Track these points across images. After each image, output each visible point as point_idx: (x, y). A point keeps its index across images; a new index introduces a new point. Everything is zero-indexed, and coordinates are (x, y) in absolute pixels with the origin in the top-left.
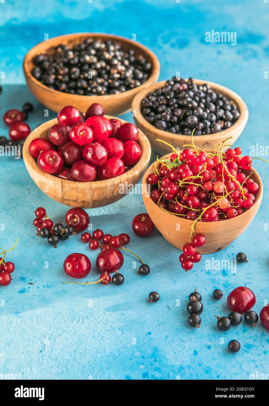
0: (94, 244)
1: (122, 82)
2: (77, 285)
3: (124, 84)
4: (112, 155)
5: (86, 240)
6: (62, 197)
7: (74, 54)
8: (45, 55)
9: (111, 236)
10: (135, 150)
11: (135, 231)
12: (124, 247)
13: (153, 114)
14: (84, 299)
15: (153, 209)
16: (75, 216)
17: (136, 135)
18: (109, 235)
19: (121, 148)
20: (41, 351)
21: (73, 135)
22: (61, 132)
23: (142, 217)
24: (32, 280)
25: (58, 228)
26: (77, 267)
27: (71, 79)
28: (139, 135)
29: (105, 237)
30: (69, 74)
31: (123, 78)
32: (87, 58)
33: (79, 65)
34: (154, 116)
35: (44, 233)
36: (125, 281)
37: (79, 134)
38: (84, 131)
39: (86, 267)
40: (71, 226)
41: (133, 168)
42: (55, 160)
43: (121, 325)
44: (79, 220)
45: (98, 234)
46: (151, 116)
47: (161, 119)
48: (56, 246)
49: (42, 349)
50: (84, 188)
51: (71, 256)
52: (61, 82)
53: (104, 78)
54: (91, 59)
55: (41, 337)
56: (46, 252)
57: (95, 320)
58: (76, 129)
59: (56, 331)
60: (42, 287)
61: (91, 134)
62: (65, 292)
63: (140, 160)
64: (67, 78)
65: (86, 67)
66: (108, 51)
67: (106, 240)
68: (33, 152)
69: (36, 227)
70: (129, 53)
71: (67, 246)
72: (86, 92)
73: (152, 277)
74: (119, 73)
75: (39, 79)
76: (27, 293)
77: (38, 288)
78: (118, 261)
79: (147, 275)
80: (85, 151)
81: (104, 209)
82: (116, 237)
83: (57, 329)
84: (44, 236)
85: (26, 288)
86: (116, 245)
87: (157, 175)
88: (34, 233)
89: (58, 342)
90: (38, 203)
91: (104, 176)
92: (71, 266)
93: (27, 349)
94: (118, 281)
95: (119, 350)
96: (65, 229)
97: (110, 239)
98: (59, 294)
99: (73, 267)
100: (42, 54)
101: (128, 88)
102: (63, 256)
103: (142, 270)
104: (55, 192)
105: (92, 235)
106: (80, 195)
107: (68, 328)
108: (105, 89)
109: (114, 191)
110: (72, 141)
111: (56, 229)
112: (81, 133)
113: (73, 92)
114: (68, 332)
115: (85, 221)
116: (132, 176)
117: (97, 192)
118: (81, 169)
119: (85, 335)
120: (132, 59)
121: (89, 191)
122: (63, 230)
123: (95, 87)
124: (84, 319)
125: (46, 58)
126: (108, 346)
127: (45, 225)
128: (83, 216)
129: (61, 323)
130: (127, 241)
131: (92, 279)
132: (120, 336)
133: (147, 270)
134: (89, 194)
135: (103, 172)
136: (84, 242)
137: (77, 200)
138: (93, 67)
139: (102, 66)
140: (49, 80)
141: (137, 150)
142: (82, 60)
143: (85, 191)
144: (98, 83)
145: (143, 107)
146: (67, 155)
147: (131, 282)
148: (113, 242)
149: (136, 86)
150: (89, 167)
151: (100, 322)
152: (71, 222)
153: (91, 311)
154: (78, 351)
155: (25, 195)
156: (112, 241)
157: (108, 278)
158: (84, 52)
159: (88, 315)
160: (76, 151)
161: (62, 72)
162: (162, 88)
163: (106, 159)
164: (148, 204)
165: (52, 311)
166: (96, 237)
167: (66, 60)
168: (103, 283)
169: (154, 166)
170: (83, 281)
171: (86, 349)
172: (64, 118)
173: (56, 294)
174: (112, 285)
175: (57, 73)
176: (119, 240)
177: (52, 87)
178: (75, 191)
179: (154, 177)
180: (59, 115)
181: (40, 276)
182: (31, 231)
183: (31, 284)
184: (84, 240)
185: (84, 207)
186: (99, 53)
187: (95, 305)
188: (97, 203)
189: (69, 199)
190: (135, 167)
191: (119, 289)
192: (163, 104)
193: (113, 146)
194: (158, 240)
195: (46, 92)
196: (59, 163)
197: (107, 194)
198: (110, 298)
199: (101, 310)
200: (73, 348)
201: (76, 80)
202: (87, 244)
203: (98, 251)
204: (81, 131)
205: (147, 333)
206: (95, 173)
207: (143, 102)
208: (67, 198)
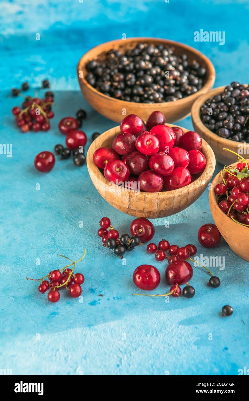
0: (161, 255)
1: (177, 88)
2: (147, 297)
3: (180, 90)
4: (178, 165)
5: (152, 251)
6: (129, 207)
7: (128, 60)
8: (97, 61)
9: (178, 247)
10: (200, 159)
11: (201, 241)
12: (192, 258)
13: (213, 121)
14: (156, 312)
15: (223, 220)
16: (140, 226)
17: (200, 143)
18: (175, 246)
19: (187, 157)
20: (118, 366)
21: (139, 144)
22: (127, 142)
23: (208, 228)
24: (101, 292)
25: (125, 239)
26: (148, 279)
27: (126, 86)
28: (203, 144)
29: (172, 248)
30: (125, 81)
31: (178, 85)
32: (143, 64)
33: (134, 71)
34: (215, 124)
35: (111, 243)
36: (196, 294)
37: (146, 144)
38: (151, 141)
39: (156, 279)
40: (137, 236)
41: (199, 178)
42: (122, 170)
43: (196, 339)
44: (144, 231)
45: (164, 245)
46: (212, 124)
47: (223, 127)
48: (122, 257)
49: (118, 363)
50: (152, 198)
51: (140, 267)
52: (116, 88)
53: (160, 85)
54: (147, 65)
55: (116, 351)
56: (113, 263)
57: (169, 334)
58: (142, 139)
59: (131, 345)
60: (112, 298)
61: (157, 143)
62: (136, 304)
63: (205, 170)
64: (122, 85)
65: (142, 73)
66: (163, 56)
67: (173, 251)
68: (98, 161)
69: (101, 238)
70: (181, 58)
71: (133, 257)
72: (143, 100)
73: (222, 290)
74: (175, 79)
75: (94, 86)
76: (98, 305)
77: (108, 299)
78: (188, 272)
79: (218, 288)
80: (152, 161)
81: (167, 218)
82: (183, 248)
83: (132, 343)
84: (111, 247)
85: (97, 300)
86: (184, 257)
87: (225, 185)
88: (98, 243)
89: (134, 357)
90: (100, 212)
91: (171, 186)
92: (141, 278)
93: (104, 363)
94: (189, 294)
95: (197, 366)
96: (132, 239)
97: (177, 250)
98: (130, 306)
99: (143, 279)
100: (93, 60)
101: (185, 94)
102: (130, 267)
103: (212, 283)
104: (122, 202)
105: (157, 245)
106: (147, 206)
107: (142, 341)
108: (162, 96)
109: (181, 201)
110: (138, 151)
111: (123, 239)
112: (148, 143)
113: (128, 99)
114: (143, 346)
115: (150, 232)
116: (199, 186)
117: (165, 202)
118: (149, 179)
119: (161, 350)
120: (186, 64)
121: (157, 201)
122: (130, 241)
123: (152, 94)
124: (158, 333)
125: (99, 64)
126: (185, 361)
127: (111, 235)
128: (149, 227)
129: (135, 336)
130: (194, 252)
131: (162, 291)
132: (197, 352)
133: (218, 282)
134: (156, 205)
135: (169, 181)
136: (151, 253)
137: (144, 210)
138: (149, 73)
139: (157, 72)
140: (105, 87)
141: (202, 159)
142: (137, 66)
143: (153, 201)
144: (155, 90)
145: (202, 114)
146: (133, 165)
147: (201, 294)
148: (181, 254)
149: (193, 93)
150: (157, 177)
151: (174, 336)
152: (136, 232)
153: (164, 324)
154: (156, 366)
155: (87, 204)
156: (179, 252)
157: (179, 291)
158: (138, 58)
159: (162, 329)
160: (142, 161)
161: (117, 79)
162: (221, 94)
163: (173, 168)
164: (218, 215)
165: (125, 324)
166: (162, 247)
167: (120, 66)
168: (173, 295)
169: (220, 175)
170: (154, 293)
171: (163, 365)
172: (126, 126)
173: (127, 307)
174: (183, 298)
175: (112, 79)
176: (187, 251)
177: (107, 94)
178: (142, 202)
179: (223, 187)
180: (121, 124)
181: (109, 287)
182: (96, 242)
183: (101, 295)
184: (150, 250)
185: (149, 217)
186: (154, 59)
187: (167, 318)
188: (163, 213)
189: (136, 209)
190: (201, 177)
191: (190, 301)
192: (224, 111)
193: (179, 156)
194: (225, 251)
195: (103, 99)
196: (126, 173)
197: (174, 204)
198: (182, 311)
199: (174, 323)
200: (150, 362)
201: (132, 87)
202: (154, 255)
203: (165, 263)
204: (148, 141)
205: (224, 349)
206: (162, 184)
207: (202, 109)
208: (133, 208)
